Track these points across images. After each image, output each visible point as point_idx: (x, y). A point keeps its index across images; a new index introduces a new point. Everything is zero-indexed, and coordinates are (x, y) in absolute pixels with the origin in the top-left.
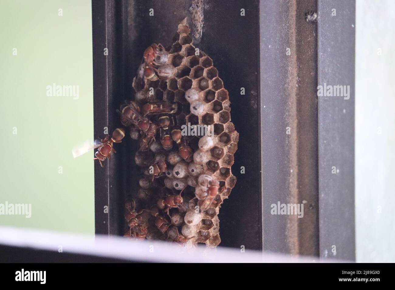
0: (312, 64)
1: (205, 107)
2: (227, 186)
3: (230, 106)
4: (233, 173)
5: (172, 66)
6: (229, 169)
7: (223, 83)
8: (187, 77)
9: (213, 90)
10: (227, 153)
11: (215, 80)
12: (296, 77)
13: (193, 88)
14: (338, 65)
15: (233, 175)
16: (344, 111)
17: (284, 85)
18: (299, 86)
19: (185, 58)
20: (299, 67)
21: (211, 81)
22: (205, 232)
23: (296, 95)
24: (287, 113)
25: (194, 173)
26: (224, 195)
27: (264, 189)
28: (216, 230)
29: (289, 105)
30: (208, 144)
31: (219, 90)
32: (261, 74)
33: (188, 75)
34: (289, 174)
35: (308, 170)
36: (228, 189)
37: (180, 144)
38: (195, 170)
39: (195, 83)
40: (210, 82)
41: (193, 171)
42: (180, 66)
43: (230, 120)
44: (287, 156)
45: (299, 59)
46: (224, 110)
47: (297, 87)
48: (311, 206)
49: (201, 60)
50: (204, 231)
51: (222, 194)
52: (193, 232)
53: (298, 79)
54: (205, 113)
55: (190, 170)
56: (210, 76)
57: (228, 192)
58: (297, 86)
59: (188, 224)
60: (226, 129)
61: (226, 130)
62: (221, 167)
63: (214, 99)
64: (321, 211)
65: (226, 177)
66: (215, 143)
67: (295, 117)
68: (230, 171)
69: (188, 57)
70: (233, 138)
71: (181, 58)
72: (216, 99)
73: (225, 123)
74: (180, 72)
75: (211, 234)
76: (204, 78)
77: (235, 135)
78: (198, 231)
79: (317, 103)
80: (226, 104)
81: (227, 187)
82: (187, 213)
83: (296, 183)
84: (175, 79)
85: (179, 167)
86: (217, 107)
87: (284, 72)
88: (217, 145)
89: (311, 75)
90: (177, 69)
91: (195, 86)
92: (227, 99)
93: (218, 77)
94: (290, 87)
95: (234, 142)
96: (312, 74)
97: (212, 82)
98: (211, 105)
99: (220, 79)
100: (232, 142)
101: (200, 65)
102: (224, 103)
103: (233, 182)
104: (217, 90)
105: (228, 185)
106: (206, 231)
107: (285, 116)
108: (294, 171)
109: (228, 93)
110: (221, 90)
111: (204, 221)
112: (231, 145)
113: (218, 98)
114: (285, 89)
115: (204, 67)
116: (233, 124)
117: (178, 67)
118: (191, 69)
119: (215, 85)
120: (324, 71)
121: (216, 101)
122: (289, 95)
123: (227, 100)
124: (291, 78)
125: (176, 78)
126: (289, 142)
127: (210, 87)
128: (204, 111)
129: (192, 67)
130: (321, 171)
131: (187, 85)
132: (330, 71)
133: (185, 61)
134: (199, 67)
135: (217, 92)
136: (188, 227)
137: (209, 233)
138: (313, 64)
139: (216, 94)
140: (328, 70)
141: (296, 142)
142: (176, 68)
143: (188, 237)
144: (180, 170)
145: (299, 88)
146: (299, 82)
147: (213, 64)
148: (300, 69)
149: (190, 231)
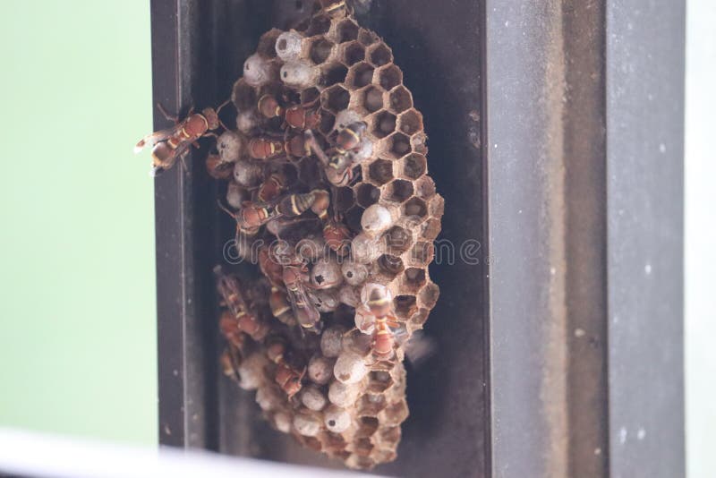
0: (594, 57)
1: (374, 147)
2: (419, 304)
3: (427, 143)
4: (431, 279)
5: (309, 63)
6: (424, 271)
7: (411, 98)
8: (340, 84)
9: (392, 112)
10: (419, 238)
11: (396, 91)
12: (563, 81)
13: (352, 109)
14: (650, 56)
15: (431, 282)
16: (663, 148)
17: (537, 100)
18: (569, 101)
19: (337, 45)
20: (569, 62)
21: (389, 93)
22: (375, 396)
23: (563, 119)
24: (544, 157)
25: (353, 280)
26: (414, 321)
27: (494, 311)
28: (399, 391)
29: (548, 139)
30: (380, 221)
31: (403, 113)
32: (489, 81)
33: (342, 81)
34: (548, 277)
35: (586, 270)
36: (422, 310)
37: (325, 219)
38: (354, 274)
39: (355, 97)
40: (386, 96)
41: (350, 275)
42: (327, 63)
43: (426, 172)
44: (544, 243)
45: (568, 46)
46: (413, 152)
47: (563, 102)
48: (592, 340)
49: (368, 49)
50: (373, 394)
51: (409, 321)
52: (351, 396)
53: (567, 86)
54: (374, 158)
55: (345, 273)
56: (386, 81)
57: (422, 316)
58: (565, 100)
59: (341, 381)
60: (418, 189)
61: (417, 193)
62: (407, 267)
63: (394, 130)
64: (613, 352)
65: (419, 286)
66: (396, 219)
67: (560, 163)
68: (427, 275)
69: (342, 44)
70: (432, 208)
71: (328, 45)
72: (397, 129)
73: (415, 179)
74: (325, 73)
75: (389, 400)
76: (372, 88)
77: (435, 202)
78: (362, 394)
79: (605, 135)
80: (417, 140)
81: (420, 307)
82: (339, 359)
83: (562, 295)
84: (315, 88)
85: (323, 266)
86: (399, 146)
87: (538, 73)
88: (398, 224)
89: (592, 79)
90: (321, 68)
91: (356, 104)
92: (420, 129)
93: (402, 84)
94: (549, 103)
95: (435, 216)
96: (594, 76)
97: (391, 95)
98: (388, 141)
99: (406, 89)
100: (430, 217)
101: (367, 60)
102: (414, 138)
103: (433, 296)
104: (399, 112)
105: (423, 302)
106: (379, 394)
107: (538, 163)
108: (557, 270)
109: (421, 117)
110: (407, 111)
111: (374, 375)
112: (428, 222)
113: (402, 128)
114: (539, 108)
115: (374, 66)
116: (432, 181)
117: (322, 65)
118: (347, 70)
119: (396, 100)
120: (618, 71)
121: (398, 133)
122: (548, 118)
123: (419, 132)
124: (551, 85)
125: (318, 87)
126: (547, 213)
127: (386, 106)
128: (372, 154)
129: (351, 64)
130: (612, 271)
131: (340, 101)
132: (632, 70)
133: (336, 53)
134: (363, 64)
135: (399, 116)
136: (342, 388)
137: (384, 397)
138: (598, 57)
139: (398, 121)
140: (628, 68)
141: (562, 212)
142: (319, 66)
143: (342, 406)
144: (324, 274)
145: (569, 105)
146: (568, 93)
147: (392, 59)
148: (570, 68)
149: (346, 396)
